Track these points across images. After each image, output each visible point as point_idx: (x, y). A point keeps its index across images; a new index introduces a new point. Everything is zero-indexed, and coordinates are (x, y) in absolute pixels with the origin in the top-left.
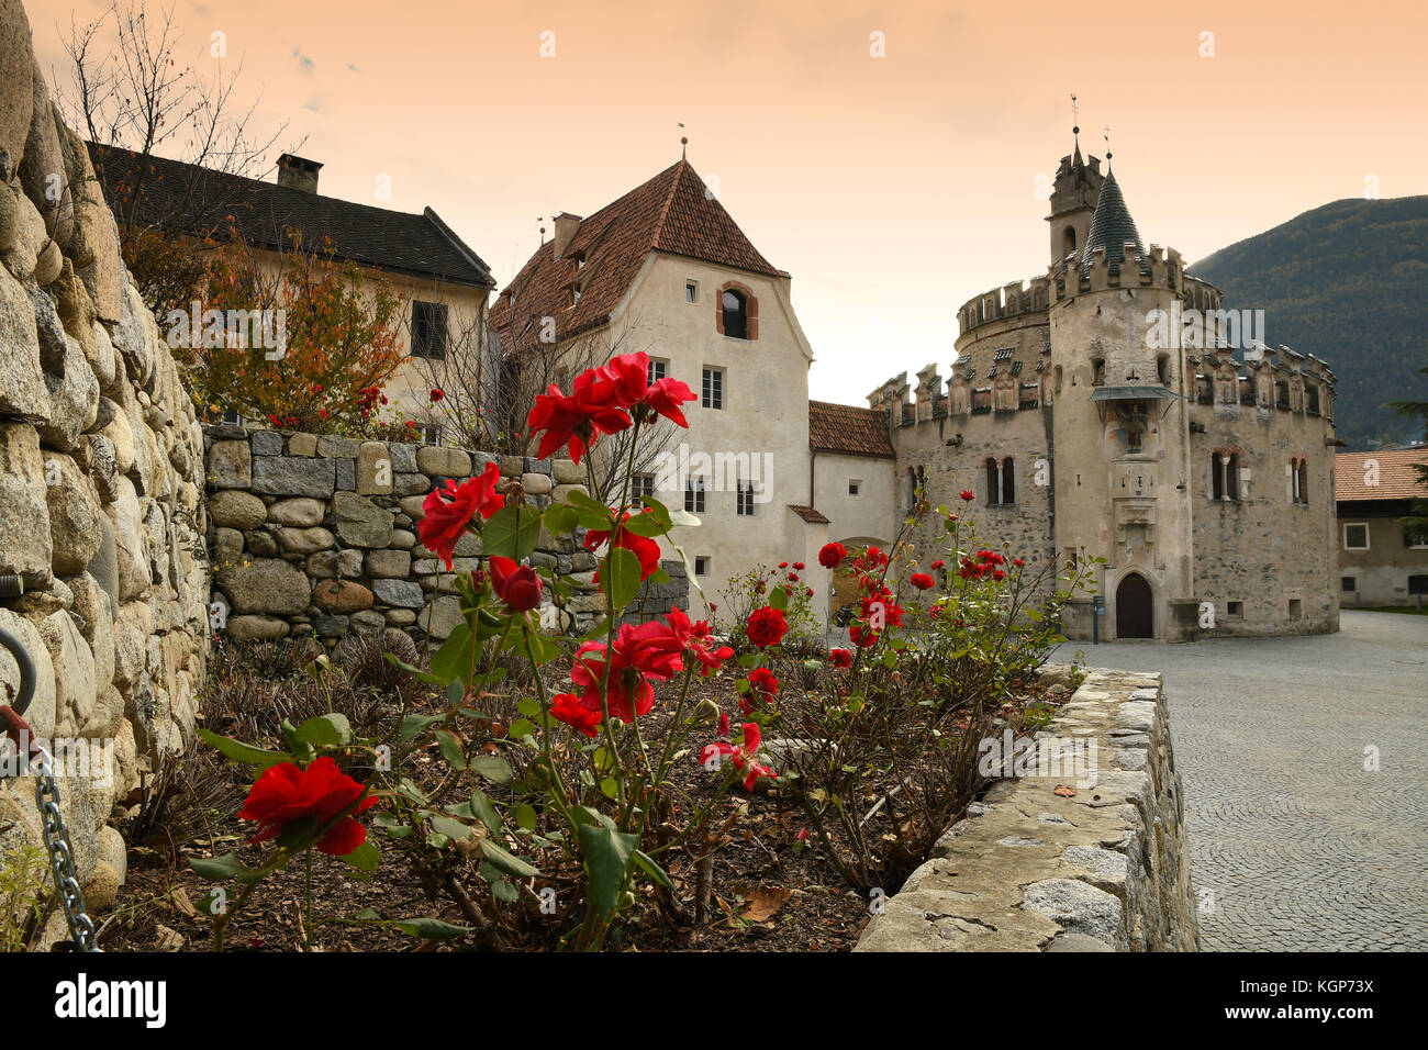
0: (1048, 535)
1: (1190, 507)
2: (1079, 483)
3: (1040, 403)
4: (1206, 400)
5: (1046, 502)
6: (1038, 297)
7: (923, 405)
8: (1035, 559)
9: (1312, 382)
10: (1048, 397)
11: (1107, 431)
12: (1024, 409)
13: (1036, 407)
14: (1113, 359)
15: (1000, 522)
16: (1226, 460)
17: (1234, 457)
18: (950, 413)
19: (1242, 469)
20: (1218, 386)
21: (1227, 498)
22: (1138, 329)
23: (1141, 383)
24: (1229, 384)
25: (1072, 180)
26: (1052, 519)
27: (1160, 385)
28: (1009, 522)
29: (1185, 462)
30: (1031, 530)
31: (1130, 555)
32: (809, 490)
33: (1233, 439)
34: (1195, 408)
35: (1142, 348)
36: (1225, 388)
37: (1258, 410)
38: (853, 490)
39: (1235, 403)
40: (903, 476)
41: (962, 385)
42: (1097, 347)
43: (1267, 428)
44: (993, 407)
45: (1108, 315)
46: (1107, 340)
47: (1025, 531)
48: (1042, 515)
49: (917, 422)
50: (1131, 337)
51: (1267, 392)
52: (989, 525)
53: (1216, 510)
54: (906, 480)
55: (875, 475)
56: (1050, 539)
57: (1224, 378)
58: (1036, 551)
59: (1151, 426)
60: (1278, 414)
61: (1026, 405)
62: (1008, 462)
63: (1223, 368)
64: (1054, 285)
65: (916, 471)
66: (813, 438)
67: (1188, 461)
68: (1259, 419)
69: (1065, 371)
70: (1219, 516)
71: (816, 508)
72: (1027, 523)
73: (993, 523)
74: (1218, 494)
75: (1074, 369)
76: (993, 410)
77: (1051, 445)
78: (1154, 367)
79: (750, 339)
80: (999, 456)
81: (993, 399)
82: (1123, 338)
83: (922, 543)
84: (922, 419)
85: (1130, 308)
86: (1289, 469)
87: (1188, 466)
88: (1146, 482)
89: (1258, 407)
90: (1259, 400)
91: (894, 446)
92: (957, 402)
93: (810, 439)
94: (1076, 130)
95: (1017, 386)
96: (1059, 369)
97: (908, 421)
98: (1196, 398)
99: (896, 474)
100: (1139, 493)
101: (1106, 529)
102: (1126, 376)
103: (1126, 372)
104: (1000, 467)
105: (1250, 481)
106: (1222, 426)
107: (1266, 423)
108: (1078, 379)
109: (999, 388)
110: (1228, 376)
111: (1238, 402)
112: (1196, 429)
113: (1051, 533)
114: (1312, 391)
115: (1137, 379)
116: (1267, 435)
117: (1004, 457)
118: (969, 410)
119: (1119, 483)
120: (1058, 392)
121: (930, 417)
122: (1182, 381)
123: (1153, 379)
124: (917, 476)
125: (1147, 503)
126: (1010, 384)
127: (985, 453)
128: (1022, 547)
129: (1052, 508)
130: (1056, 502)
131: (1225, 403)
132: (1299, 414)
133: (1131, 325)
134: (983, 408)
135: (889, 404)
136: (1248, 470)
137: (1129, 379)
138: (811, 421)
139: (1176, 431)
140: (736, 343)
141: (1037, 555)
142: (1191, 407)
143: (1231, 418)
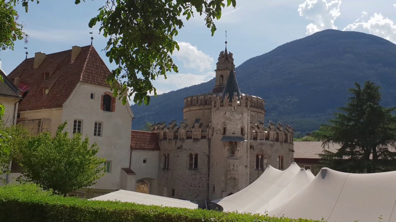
0: (207, 179)
1: (249, 172)
2: (217, 165)
3: (207, 137)
4: (255, 138)
5: (207, 169)
6: (210, 100)
7: (170, 133)
8: (203, 187)
9: (286, 132)
10: (210, 135)
11: (226, 149)
12: (202, 139)
13: (206, 138)
14: (229, 127)
15: (193, 174)
16: (260, 157)
17: (262, 156)
18: (179, 138)
19: (264, 160)
20: (259, 134)
21: (260, 168)
22: (236, 119)
23: (236, 135)
24: (262, 134)
25: (224, 59)
26: (209, 174)
27: (242, 136)
28: (195, 175)
29: (247, 158)
30: (202, 177)
31: (230, 188)
32: (129, 163)
33: (262, 151)
34: (252, 141)
35: (237, 125)
36: (261, 135)
37: (270, 142)
38: (145, 161)
39: (263, 140)
40: (162, 156)
41: (184, 129)
42: (224, 123)
43: (272, 147)
44: (193, 137)
45: (228, 114)
46: (227, 121)
47: (200, 178)
48: (206, 173)
49: (168, 139)
50: (234, 121)
51: (273, 136)
52: (189, 175)
53: (257, 172)
54: (163, 158)
55: (152, 156)
56: (208, 180)
57: (260, 132)
58: (203, 184)
59: (238, 148)
60: (276, 142)
61: (203, 137)
62: (196, 155)
63: (261, 129)
64: (214, 102)
65: (166, 155)
66: (132, 144)
67: (249, 158)
68: (270, 144)
69: (215, 129)
70: (257, 174)
71: (131, 169)
72: (201, 175)
73: (190, 175)
74: (257, 167)
75: (217, 129)
76: (193, 138)
77: (209, 151)
78: (240, 130)
79: (112, 111)
80: (194, 153)
81: (193, 134)
82: (232, 121)
83: (167, 179)
84: (170, 138)
85: (234, 113)
86: (278, 159)
87: (249, 160)
88: (235, 166)
89: (270, 141)
90: (270, 139)
91: (160, 146)
92: (181, 134)
93: (131, 145)
94: (226, 42)
95: (200, 131)
96: (213, 128)
97: (165, 138)
98: (252, 138)
99: (160, 155)
100: (233, 169)
101: (224, 179)
102: (232, 133)
103: (232, 132)
104: (194, 157)
105: (266, 163)
106: (259, 147)
107: (272, 146)
108: (218, 132)
109: (195, 131)
110: (262, 131)
111: (264, 139)
112: (252, 147)
113: (208, 179)
114: (286, 135)
115: (235, 134)
116: (272, 149)
117: (195, 154)
118: (185, 137)
119: (228, 166)
120: (213, 135)
121: (172, 138)
122: (248, 134)
123: (239, 134)
124: (167, 158)
125: (236, 172)
126: (198, 130)
127: (189, 152)
128: (199, 183)
129: (209, 171)
130: (210, 169)
131: (261, 140)
132: (281, 142)
133: (234, 118)
134: (190, 137)
135: (159, 131)
136: (266, 160)
137: (233, 134)
138: (132, 138)
139: (245, 149)
140: (108, 113)
141: (204, 186)
142: (251, 141)
143: (262, 144)
